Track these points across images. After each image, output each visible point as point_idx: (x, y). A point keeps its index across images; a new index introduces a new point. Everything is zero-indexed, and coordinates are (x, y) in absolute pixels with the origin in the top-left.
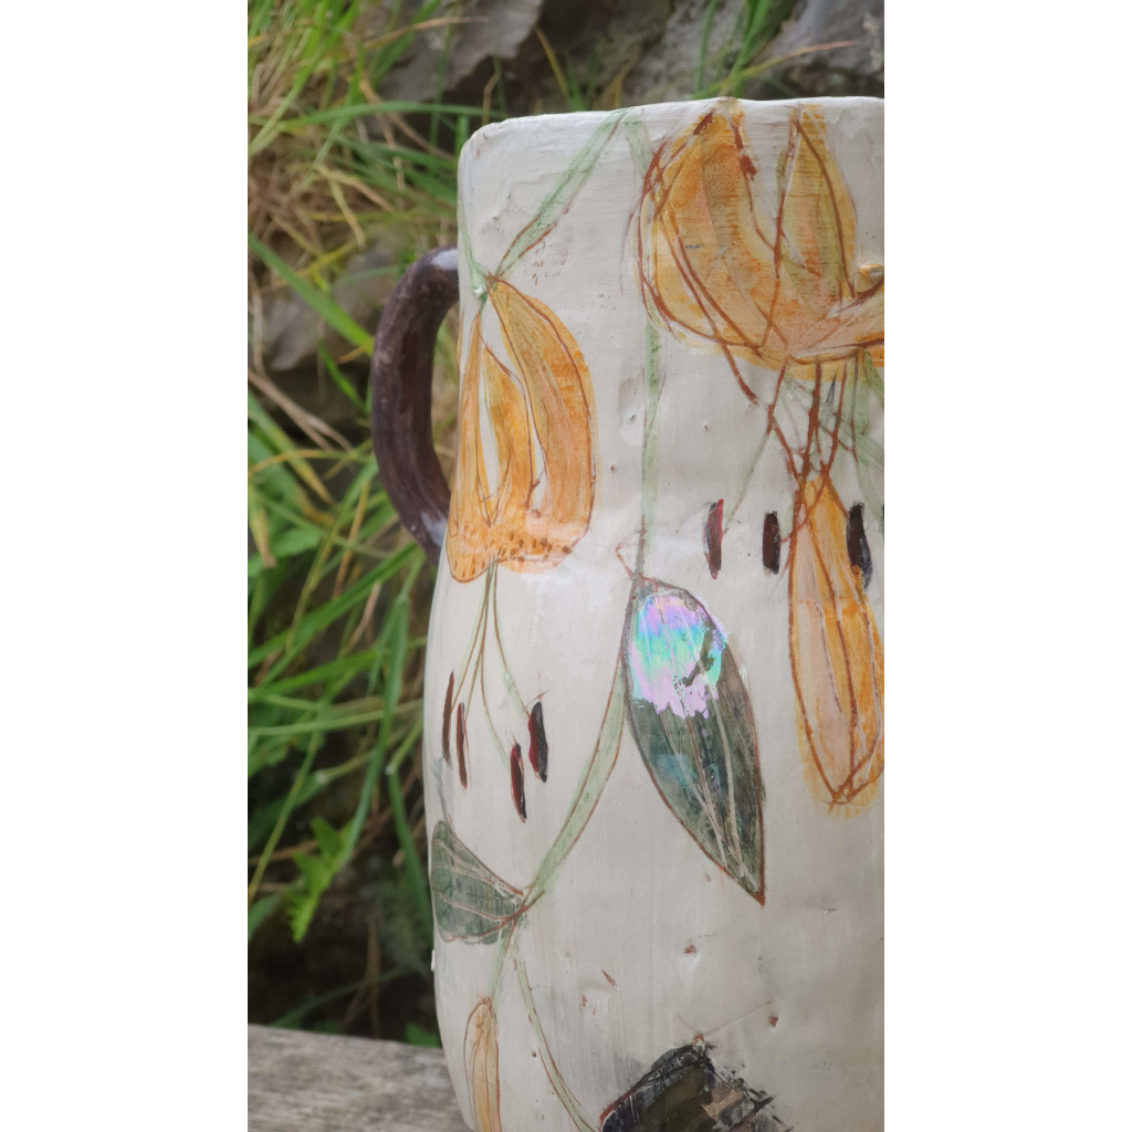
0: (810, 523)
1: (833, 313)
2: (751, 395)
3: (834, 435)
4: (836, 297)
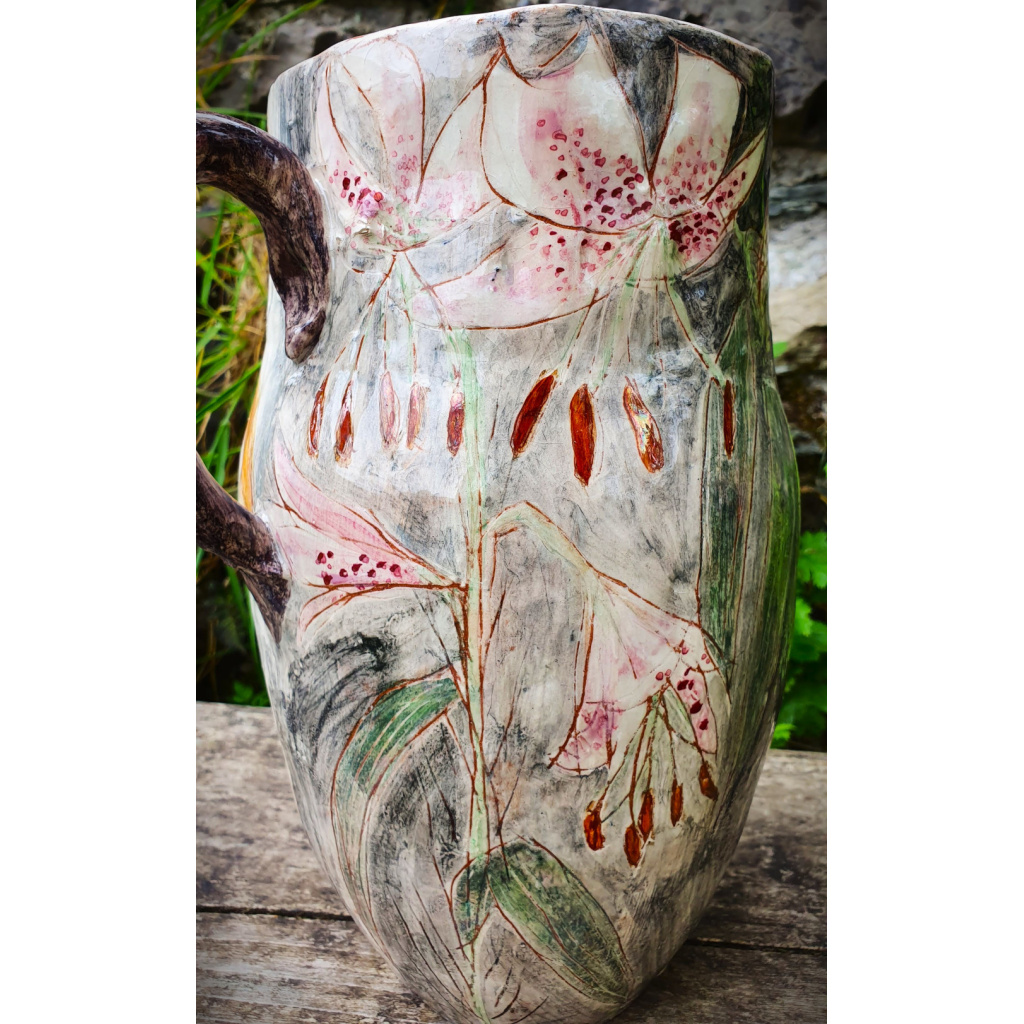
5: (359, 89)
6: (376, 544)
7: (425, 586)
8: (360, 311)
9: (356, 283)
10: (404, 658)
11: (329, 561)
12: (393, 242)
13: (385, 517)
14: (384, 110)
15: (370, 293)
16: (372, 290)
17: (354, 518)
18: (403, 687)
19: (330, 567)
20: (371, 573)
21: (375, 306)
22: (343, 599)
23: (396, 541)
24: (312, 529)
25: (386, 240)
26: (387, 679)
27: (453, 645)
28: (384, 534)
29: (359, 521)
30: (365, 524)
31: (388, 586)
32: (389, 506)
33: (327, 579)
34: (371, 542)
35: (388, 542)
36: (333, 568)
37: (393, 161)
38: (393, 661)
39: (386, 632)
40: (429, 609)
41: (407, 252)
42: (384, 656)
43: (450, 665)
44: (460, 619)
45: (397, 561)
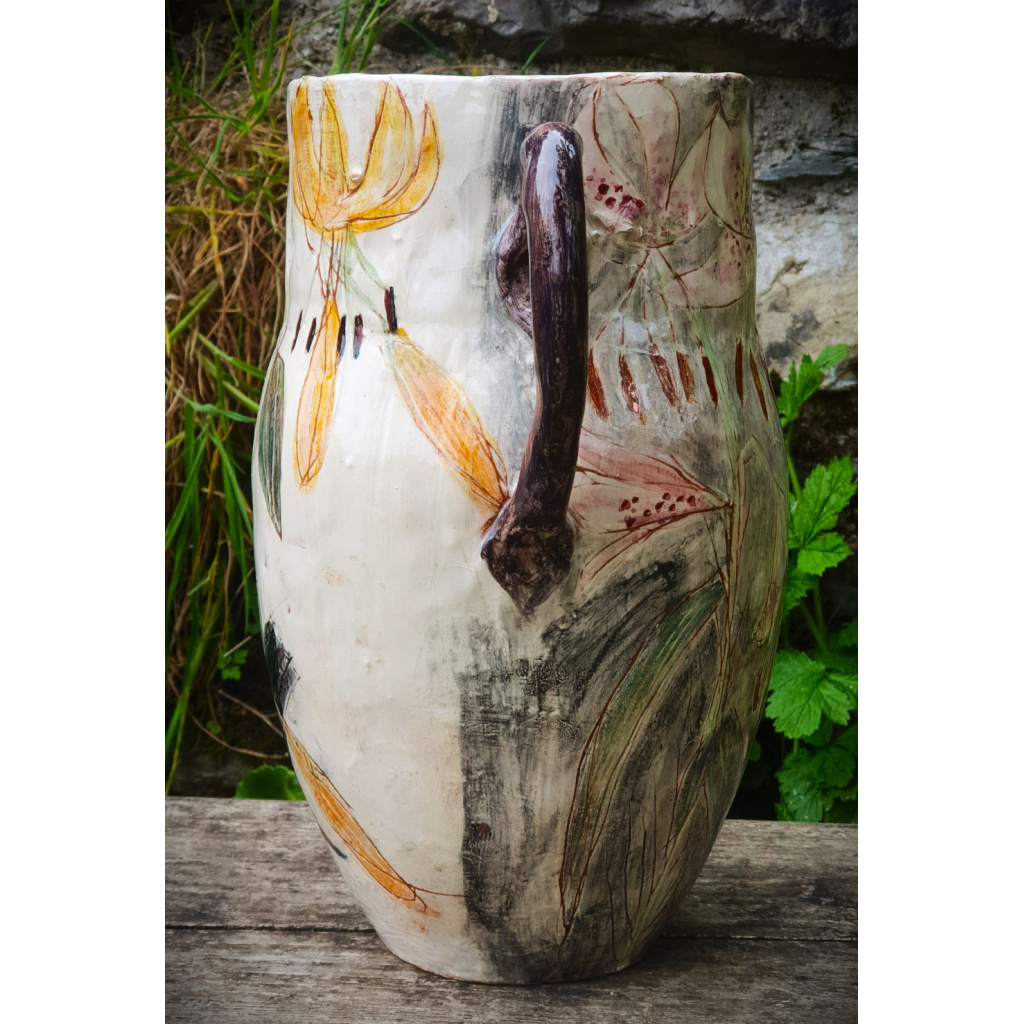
0: (326, 324)
1: (339, 202)
2: (311, 248)
3: (338, 274)
4: (341, 192)
5: (631, 116)
6: (677, 482)
7: (711, 510)
8: (619, 295)
9: (616, 273)
10: (690, 573)
11: (633, 506)
12: (648, 240)
13: (683, 459)
14: (651, 136)
15: (629, 281)
16: (631, 277)
17: (657, 464)
18: (688, 598)
19: (634, 511)
20: (672, 507)
21: (634, 291)
22: (642, 537)
23: (692, 477)
24: (615, 482)
25: (642, 239)
26: (675, 595)
27: (722, 554)
28: (683, 473)
29: (662, 466)
30: (667, 468)
31: (685, 514)
32: (685, 449)
33: (630, 522)
34: (672, 481)
35: (685, 479)
36: (638, 511)
37: (652, 176)
38: (682, 579)
39: (679, 555)
40: (711, 528)
41: (661, 249)
42: (675, 577)
43: (719, 571)
44: (728, 531)
45: (692, 492)
